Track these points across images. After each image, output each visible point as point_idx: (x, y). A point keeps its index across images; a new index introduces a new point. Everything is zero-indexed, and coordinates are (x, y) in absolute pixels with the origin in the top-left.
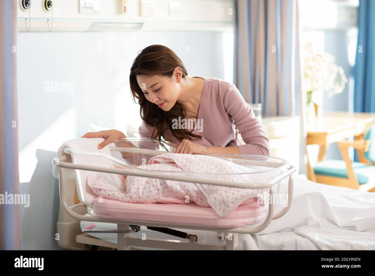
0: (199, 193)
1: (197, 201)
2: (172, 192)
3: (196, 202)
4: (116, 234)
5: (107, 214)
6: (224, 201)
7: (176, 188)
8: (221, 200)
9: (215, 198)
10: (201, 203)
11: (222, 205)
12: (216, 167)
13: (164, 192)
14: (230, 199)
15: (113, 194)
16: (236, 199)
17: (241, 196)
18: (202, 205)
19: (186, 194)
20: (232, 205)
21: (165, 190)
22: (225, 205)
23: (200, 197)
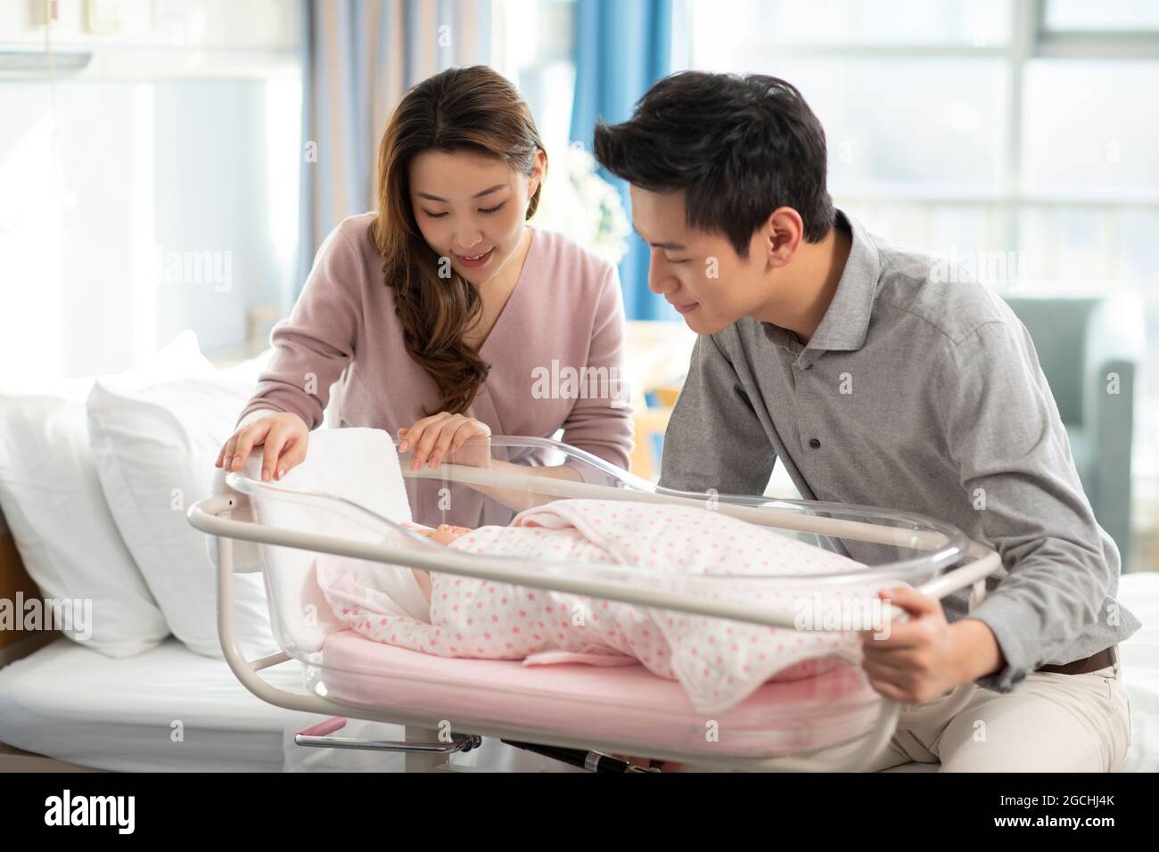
0: (646, 630)
1: (647, 659)
2: (565, 625)
3: (645, 663)
4: (403, 755)
5: (360, 692)
6: (720, 660)
8: (713, 659)
9: (694, 652)
10: (659, 666)
11: (714, 673)
12: (715, 546)
13: (541, 625)
14: (742, 657)
15: (384, 622)
16: (762, 657)
17: (780, 648)
18: (664, 672)
19: (612, 633)
20: (743, 676)
21: (544, 617)
22: (722, 673)
23: (655, 645)
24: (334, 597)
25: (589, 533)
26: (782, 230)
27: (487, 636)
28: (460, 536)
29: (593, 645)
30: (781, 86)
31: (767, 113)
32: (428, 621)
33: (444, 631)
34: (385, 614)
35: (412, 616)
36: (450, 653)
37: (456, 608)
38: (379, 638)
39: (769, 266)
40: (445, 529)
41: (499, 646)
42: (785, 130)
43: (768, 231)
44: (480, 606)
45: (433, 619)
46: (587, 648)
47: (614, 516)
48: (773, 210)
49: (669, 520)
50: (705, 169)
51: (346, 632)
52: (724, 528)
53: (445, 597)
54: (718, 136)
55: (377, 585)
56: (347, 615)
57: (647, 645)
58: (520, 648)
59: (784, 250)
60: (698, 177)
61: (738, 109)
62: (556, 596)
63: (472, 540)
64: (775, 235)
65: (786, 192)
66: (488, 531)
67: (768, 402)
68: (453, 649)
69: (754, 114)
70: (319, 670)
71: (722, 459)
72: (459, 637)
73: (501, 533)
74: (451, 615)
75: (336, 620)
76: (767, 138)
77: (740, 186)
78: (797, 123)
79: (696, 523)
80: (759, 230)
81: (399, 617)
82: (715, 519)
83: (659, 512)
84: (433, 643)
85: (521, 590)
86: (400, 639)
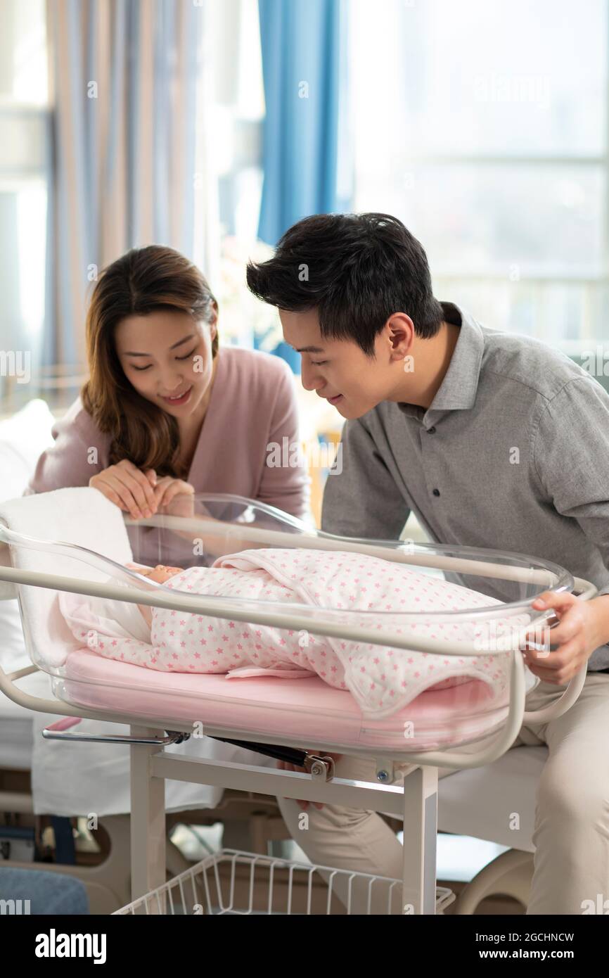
0: (323, 652)
1: (323, 673)
2: (259, 647)
3: (321, 676)
4: (128, 746)
5: (95, 699)
6: (383, 677)
7: (270, 639)
8: (378, 676)
9: (363, 670)
10: (334, 679)
11: (378, 687)
12: (377, 585)
13: (240, 647)
14: (401, 675)
15: (114, 643)
16: (417, 675)
17: (431, 668)
18: (338, 684)
19: (296, 654)
20: (403, 690)
21: (242, 641)
22: (385, 688)
23: (330, 663)
24: (73, 623)
25: (277, 575)
26: (399, 331)
27: (197, 655)
28: (174, 575)
29: (281, 662)
30: (388, 220)
31: (375, 241)
32: (150, 643)
33: (162, 651)
34: (115, 637)
35: (137, 639)
36: (168, 669)
37: (172, 633)
38: (111, 656)
39: (392, 359)
40: (161, 569)
41: (206, 663)
42: (391, 255)
43: (387, 332)
44: (191, 632)
45: (153, 640)
46: (276, 664)
47: (296, 561)
48: (389, 317)
49: (340, 565)
50: (331, 288)
51: (83, 650)
52: (384, 570)
53: (163, 624)
54: (339, 263)
55: (109, 614)
56: (84, 638)
57: (324, 663)
58: (223, 665)
59: (402, 346)
60: (326, 296)
61: (354, 241)
62: (252, 626)
63: (183, 579)
64: (394, 335)
65: (397, 301)
66: (196, 571)
67: (399, 464)
68: (170, 666)
69: (366, 243)
70: (62, 680)
71: (367, 509)
72: (175, 656)
73: (206, 573)
74: (169, 639)
75: (75, 640)
76: (377, 262)
77: (359, 300)
78: (402, 248)
79: (362, 567)
80: (380, 333)
81: (126, 639)
82: (376, 563)
83: (332, 558)
84: (154, 661)
85: (223, 621)
86: (128, 656)
